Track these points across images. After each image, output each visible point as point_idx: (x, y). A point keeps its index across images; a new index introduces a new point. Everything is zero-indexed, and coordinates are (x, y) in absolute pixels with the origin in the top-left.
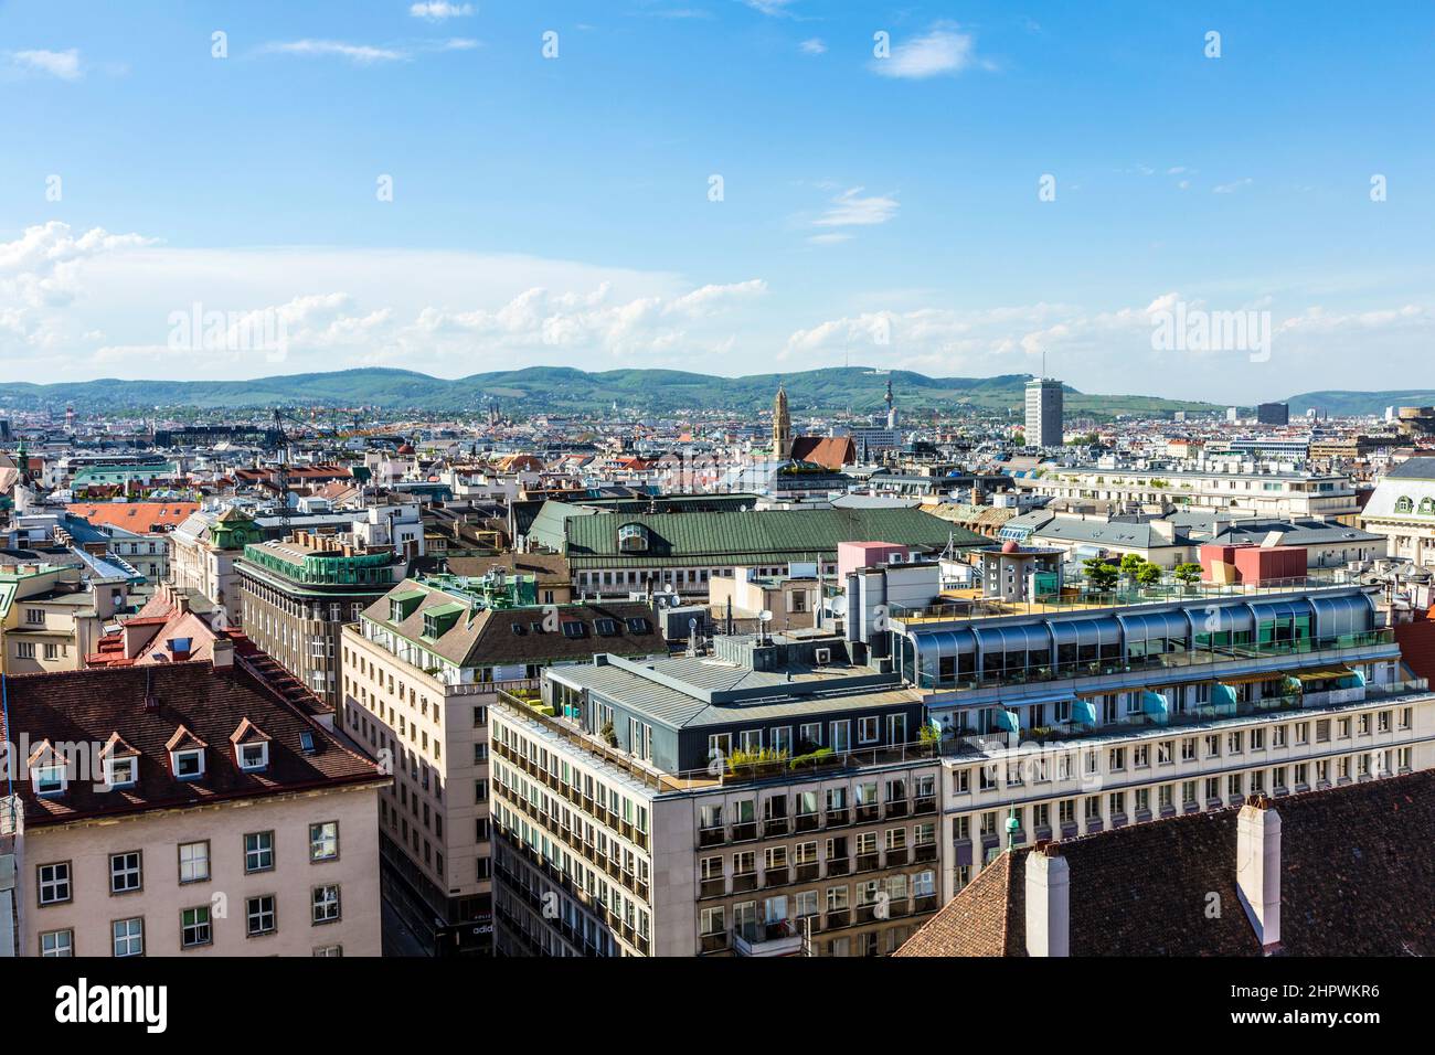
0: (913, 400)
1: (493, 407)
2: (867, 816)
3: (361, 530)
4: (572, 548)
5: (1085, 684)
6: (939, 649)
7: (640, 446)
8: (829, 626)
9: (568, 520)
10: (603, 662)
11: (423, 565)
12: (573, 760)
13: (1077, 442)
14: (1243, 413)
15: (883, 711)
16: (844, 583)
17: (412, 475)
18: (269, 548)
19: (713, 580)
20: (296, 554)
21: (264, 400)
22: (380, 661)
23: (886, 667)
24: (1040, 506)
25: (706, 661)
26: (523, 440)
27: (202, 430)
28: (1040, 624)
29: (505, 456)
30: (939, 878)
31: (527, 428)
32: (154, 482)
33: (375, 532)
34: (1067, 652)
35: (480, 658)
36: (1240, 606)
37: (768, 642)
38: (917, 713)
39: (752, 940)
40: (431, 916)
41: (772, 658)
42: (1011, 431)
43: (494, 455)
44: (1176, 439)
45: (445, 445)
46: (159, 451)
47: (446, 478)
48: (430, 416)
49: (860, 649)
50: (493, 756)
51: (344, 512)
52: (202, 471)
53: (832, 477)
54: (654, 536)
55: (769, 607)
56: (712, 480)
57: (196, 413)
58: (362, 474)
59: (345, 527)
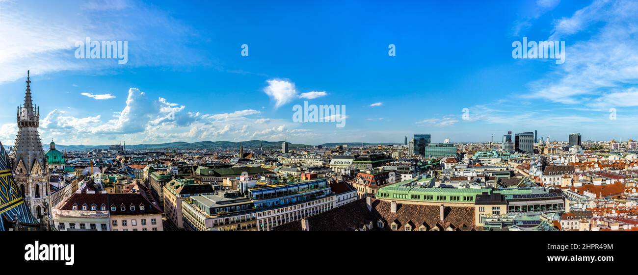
0: (265, 145)
1: (197, 148)
3: (168, 170)
4: (201, 174)
5: (281, 198)
6: (256, 194)
8: (238, 190)
9: (201, 170)
10: (200, 195)
11: (176, 177)
12: (194, 211)
13: (291, 152)
14: (316, 147)
15: (246, 204)
16: (240, 183)
17: (181, 160)
18: (154, 173)
19: (224, 179)
20: (158, 174)
21: (163, 147)
22: (168, 192)
23: (247, 197)
24: (281, 165)
25: (217, 196)
26: (202, 153)
27: (152, 152)
28: (274, 189)
29: (196, 157)
31: (203, 151)
32: (143, 161)
33: (170, 171)
34: (278, 193)
35: (183, 193)
36: (307, 183)
37: (227, 193)
38: (252, 204)
41: (227, 195)
42: (280, 150)
44: (306, 151)
45: (188, 155)
46: (146, 156)
47: (185, 161)
48: (187, 149)
49: (243, 193)
50: (183, 209)
51: (168, 167)
52: (150, 159)
53: (249, 160)
54: (215, 172)
55: (232, 185)
56: (228, 161)
57: (153, 149)
58: (173, 160)
59: (166, 170)
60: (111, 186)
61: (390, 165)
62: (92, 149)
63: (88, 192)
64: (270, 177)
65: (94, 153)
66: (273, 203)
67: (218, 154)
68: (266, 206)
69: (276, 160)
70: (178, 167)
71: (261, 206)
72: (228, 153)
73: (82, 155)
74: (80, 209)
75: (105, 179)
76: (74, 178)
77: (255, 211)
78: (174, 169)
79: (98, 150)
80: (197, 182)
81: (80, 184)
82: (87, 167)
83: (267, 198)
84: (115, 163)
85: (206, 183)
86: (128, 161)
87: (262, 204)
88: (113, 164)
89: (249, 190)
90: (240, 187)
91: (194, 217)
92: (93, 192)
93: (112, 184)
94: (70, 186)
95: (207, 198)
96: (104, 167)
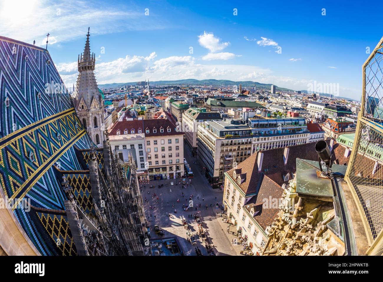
0: (258, 86)
1: (205, 84)
2: (243, 143)
3: (186, 101)
4: (211, 104)
5: (272, 128)
6: (254, 123)
7: (223, 90)
8: (241, 118)
9: (211, 101)
10: (212, 121)
11: (192, 106)
12: (207, 133)
13: (277, 93)
14: (296, 92)
15: (246, 130)
16: (243, 113)
17: (194, 93)
18: (175, 103)
19: (228, 110)
20: (178, 104)
21: (178, 83)
22: (186, 118)
23: (247, 125)
24: (271, 102)
25: (225, 122)
26: (209, 88)
27: (170, 87)
28: (267, 120)
29: (205, 91)
30: (251, 151)
31: (209, 87)
32: (164, 94)
33: (187, 101)
34: (270, 124)
35: (198, 119)
36: (291, 120)
37: (233, 120)
38: (250, 131)
39: (227, 157)
40: (191, 149)
41: (233, 122)
42: (269, 91)
43: (204, 91)
44: (288, 94)
45: (198, 89)
46: (165, 89)
47: (197, 94)
48: (197, 85)
49: (244, 122)
50: (198, 132)
51: (184, 98)
52: (169, 92)
53: (246, 96)
54: (221, 103)
55: (235, 114)
56: (231, 96)
57: (170, 85)
58: (188, 93)
59: (184, 100)
60: (143, 114)
61: (350, 117)
62: (122, 85)
63: (128, 119)
64: (266, 111)
65: (125, 89)
66: (265, 132)
67: (221, 90)
68: (260, 134)
69: (267, 99)
70: (193, 99)
71: (256, 133)
72: (229, 89)
73: (116, 90)
74: (122, 133)
75: (138, 109)
76: (113, 110)
77: (252, 136)
78: (190, 100)
79: (128, 86)
80: (208, 111)
81: (119, 114)
82: (121, 100)
83: (262, 127)
84: (143, 96)
85: (215, 112)
86: (152, 94)
87: (257, 132)
88: (141, 97)
89: (249, 119)
90: (243, 116)
91: (207, 138)
92: (132, 119)
93: (143, 112)
94: (111, 116)
95: (218, 124)
96: (135, 99)
